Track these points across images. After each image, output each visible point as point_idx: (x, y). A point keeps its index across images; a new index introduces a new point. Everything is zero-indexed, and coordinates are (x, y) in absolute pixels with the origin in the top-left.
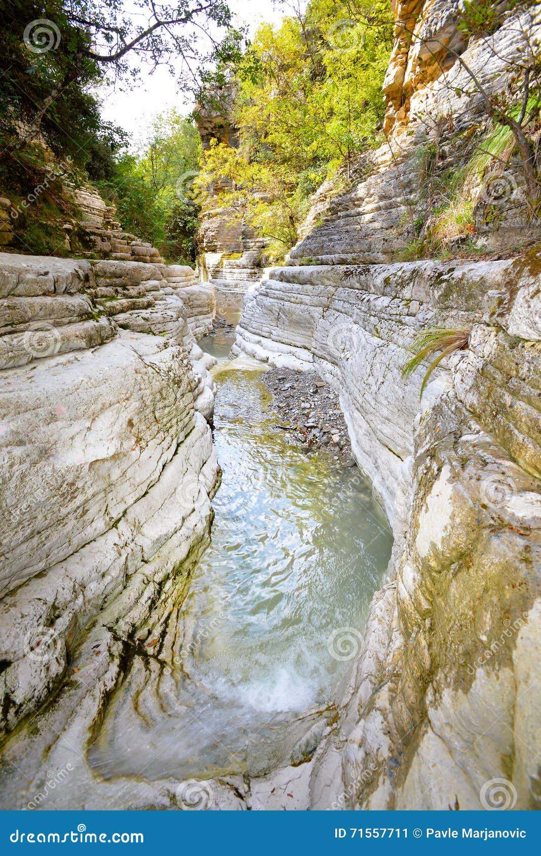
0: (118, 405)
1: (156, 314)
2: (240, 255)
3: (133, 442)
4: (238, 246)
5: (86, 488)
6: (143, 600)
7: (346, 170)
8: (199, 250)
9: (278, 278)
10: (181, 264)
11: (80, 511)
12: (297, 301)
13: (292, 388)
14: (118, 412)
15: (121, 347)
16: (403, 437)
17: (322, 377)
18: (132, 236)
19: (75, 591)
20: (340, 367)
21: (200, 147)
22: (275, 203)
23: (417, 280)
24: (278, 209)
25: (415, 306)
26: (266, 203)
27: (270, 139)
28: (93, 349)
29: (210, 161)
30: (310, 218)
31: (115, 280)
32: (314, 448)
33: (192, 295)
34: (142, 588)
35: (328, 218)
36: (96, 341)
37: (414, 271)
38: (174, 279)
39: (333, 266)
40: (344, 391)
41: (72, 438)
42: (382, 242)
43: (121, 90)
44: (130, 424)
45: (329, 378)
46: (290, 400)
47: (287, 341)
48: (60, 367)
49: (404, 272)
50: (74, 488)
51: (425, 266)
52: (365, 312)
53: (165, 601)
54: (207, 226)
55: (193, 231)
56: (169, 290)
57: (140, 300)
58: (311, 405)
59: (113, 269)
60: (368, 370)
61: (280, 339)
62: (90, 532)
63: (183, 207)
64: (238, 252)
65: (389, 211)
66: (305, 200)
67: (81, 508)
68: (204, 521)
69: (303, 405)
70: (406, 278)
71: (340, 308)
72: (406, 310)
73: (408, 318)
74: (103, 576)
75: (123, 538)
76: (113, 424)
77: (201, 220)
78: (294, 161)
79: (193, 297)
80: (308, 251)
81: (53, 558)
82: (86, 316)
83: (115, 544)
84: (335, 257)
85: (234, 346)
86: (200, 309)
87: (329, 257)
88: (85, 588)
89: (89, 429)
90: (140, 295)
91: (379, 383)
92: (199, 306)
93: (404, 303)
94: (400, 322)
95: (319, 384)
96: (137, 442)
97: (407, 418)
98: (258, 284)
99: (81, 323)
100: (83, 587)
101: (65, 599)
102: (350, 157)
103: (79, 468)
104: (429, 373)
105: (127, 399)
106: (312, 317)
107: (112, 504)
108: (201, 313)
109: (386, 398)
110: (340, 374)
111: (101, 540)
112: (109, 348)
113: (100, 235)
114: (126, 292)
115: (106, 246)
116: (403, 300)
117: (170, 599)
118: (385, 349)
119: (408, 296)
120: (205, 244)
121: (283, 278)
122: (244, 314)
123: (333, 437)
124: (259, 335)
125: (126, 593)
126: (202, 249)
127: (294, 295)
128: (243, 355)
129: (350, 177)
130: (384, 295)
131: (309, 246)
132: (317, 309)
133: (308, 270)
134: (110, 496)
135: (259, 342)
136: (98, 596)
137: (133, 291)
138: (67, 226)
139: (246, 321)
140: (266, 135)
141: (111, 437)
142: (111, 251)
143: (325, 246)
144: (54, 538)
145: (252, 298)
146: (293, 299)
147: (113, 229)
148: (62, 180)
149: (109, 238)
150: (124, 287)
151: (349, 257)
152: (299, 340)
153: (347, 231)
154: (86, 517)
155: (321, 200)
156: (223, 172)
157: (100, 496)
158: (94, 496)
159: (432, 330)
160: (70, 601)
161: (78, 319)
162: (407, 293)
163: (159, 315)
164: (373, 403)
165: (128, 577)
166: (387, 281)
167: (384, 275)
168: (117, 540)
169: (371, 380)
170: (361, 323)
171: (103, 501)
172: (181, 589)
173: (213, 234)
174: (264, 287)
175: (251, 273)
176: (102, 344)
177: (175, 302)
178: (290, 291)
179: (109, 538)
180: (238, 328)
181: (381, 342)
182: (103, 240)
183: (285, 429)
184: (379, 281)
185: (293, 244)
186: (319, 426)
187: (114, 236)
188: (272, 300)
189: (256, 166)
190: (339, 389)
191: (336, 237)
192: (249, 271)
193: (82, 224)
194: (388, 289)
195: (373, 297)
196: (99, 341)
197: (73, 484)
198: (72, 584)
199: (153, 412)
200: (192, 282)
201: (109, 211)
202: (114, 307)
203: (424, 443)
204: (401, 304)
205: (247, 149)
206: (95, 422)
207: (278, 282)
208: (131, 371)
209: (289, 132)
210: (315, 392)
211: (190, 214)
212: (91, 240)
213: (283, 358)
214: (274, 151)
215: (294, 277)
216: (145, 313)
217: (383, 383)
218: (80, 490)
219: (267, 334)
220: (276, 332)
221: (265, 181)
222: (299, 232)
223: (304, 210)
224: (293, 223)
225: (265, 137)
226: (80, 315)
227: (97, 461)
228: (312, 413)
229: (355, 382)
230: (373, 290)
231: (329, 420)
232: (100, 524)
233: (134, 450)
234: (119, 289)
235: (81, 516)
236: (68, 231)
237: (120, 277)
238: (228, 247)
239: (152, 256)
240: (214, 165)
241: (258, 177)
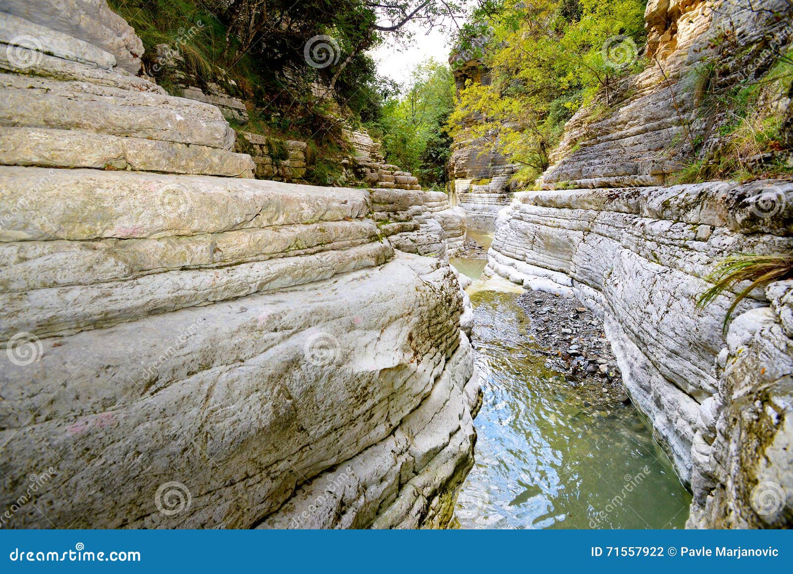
0: (401, 319)
1: (421, 236)
2: (488, 180)
3: (412, 355)
4: (487, 172)
5: (375, 394)
6: (414, 512)
7: (605, 96)
8: (450, 177)
9: (532, 202)
10: (435, 190)
11: (368, 414)
12: (554, 225)
13: (550, 312)
14: (402, 326)
15: (400, 265)
16: (697, 374)
17: (583, 302)
18: (396, 167)
19: (358, 491)
20: (604, 293)
21: (454, 87)
22: (526, 131)
23: (706, 202)
24: (529, 136)
25: (704, 230)
26: (518, 132)
27: (521, 74)
28: (379, 267)
29: (464, 99)
30: (564, 143)
31: (388, 205)
32: (579, 376)
33: (446, 218)
34: (412, 501)
35: (586, 143)
36: (383, 259)
37: (701, 193)
38: (430, 204)
39: (594, 190)
40: (610, 318)
41: (366, 346)
42: (652, 164)
43: (398, 50)
44: (411, 338)
45: (591, 303)
46: (549, 324)
47: (543, 264)
48: (355, 282)
49: (687, 195)
50: (366, 392)
51: (716, 188)
52: (639, 237)
53: (432, 517)
54: (458, 155)
55: (444, 161)
56: (428, 214)
57: (408, 223)
58: (572, 331)
59: (387, 196)
60: (646, 298)
61: (535, 262)
62: (375, 435)
63: (436, 140)
64: (487, 178)
65: (657, 132)
66: (557, 127)
67: (369, 412)
68: (469, 441)
69: (563, 330)
70: (691, 201)
71: (604, 232)
72: (692, 235)
73: (695, 243)
74: (382, 481)
75: (399, 446)
76: (398, 336)
77: (452, 151)
78: (545, 91)
79: (446, 220)
80: (565, 175)
81: (344, 456)
82: (373, 238)
83: (392, 451)
84: (596, 181)
85: (486, 267)
86: (452, 232)
87: (588, 181)
88: (366, 489)
89: (379, 339)
90: (408, 219)
91: (661, 313)
92: (452, 229)
93: (689, 227)
94: (686, 247)
95: (580, 309)
96: (415, 355)
97: (702, 354)
98: (508, 209)
99: (371, 244)
100: (365, 487)
101: (351, 496)
102: (608, 83)
103: (372, 374)
104: (734, 305)
105: (409, 314)
106: (571, 241)
107: (392, 411)
108: (453, 236)
109: (673, 329)
110: (604, 300)
111: (381, 446)
112: (391, 266)
113: (370, 167)
114: (397, 216)
115: (375, 176)
116: (688, 224)
117: (436, 517)
118: (667, 276)
119: (693, 220)
120: (455, 172)
121: (537, 202)
122: (497, 237)
123: (601, 367)
124: (513, 257)
125: (398, 502)
126: (453, 176)
127: (551, 219)
128: (496, 277)
129: (609, 102)
130: (661, 218)
131: (565, 171)
132: (577, 233)
133: (566, 195)
134: (392, 403)
135: (512, 265)
136: (377, 499)
137: (402, 216)
138: (345, 161)
139: (500, 244)
140: (517, 71)
141: (396, 348)
142: (378, 181)
143: (583, 170)
144: (346, 436)
145: (504, 221)
146: (549, 223)
147: (377, 161)
148: (343, 124)
149: (377, 169)
150: (395, 212)
151: (612, 180)
152: (555, 263)
153: (608, 155)
154: (372, 421)
155: (576, 126)
156: (475, 108)
157: (384, 403)
158: (380, 402)
159: (735, 257)
160: (355, 500)
161: (368, 240)
162: (692, 216)
163: (425, 237)
164: (654, 334)
165: (401, 486)
166: (666, 205)
167: (663, 198)
168: (394, 447)
169: (650, 308)
170: (633, 248)
171: (386, 407)
172: (447, 509)
173: (463, 162)
174: (517, 212)
175: (499, 198)
176: (386, 262)
177: (434, 225)
178: (547, 215)
179: (388, 443)
180: (490, 250)
181: (661, 269)
182: (372, 172)
183: (547, 355)
184: (656, 204)
185: (545, 167)
186: (584, 354)
187: (381, 168)
188: (526, 224)
189: (508, 100)
190: (603, 316)
191: (597, 161)
192: (498, 195)
193: (356, 158)
194: (668, 212)
195: (647, 221)
196: (383, 260)
197: (365, 388)
198: (357, 483)
199: (428, 328)
200: (445, 206)
201: (376, 147)
202: (387, 230)
203: (742, 384)
204: (685, 229)
205: (499, 85)
206: (384, 333)
207: (533, 206)
208: (413, 289)
209: (540, 66)
210: (577, 318)
211: (442, 146)
212: (362, 172)
213: (538, 281)
214: (524, 85)
215: (550, 201)
216: (413, 235)
217: (667, 312)
218: (370, 395)
219: (521, 257)
220: (532, 255)
221: (516, 112)
222: (550, 157)
223: (556, 136)
224: (544, 149)
225: (516, 73)
226: (370, 237)
227: (385, 369)
228: (575, 340)
229: (628, 309)
230: (647, 213)
231: (595, 348)
232: (382, 430)
233: (412, 362)
234: (391, 214)
235: (368, 420)
236: (345, 165)
237: (393, 203)
238: (477, 174)
239: (412, 183)
240: (468, 102)
241: (509, 109)
